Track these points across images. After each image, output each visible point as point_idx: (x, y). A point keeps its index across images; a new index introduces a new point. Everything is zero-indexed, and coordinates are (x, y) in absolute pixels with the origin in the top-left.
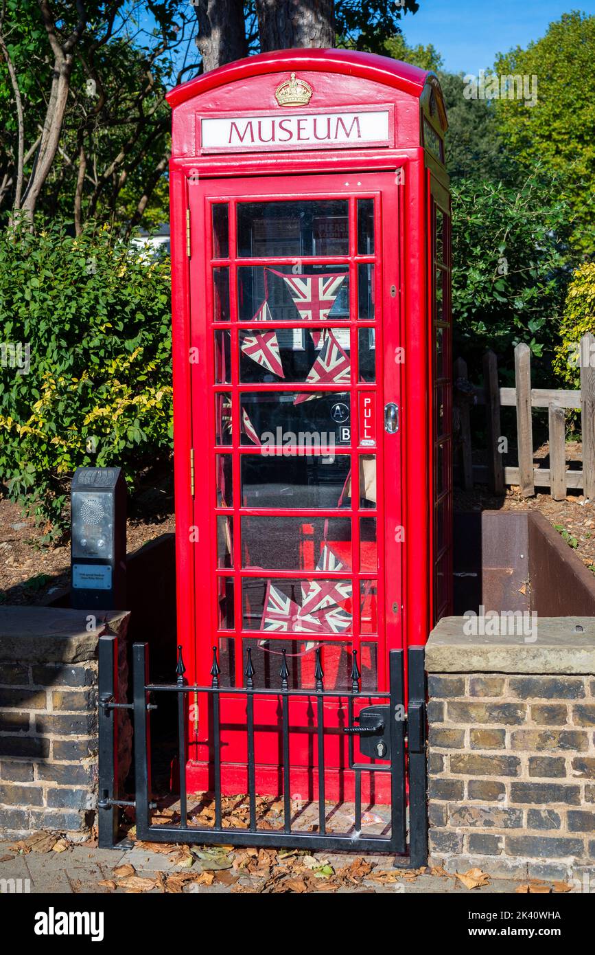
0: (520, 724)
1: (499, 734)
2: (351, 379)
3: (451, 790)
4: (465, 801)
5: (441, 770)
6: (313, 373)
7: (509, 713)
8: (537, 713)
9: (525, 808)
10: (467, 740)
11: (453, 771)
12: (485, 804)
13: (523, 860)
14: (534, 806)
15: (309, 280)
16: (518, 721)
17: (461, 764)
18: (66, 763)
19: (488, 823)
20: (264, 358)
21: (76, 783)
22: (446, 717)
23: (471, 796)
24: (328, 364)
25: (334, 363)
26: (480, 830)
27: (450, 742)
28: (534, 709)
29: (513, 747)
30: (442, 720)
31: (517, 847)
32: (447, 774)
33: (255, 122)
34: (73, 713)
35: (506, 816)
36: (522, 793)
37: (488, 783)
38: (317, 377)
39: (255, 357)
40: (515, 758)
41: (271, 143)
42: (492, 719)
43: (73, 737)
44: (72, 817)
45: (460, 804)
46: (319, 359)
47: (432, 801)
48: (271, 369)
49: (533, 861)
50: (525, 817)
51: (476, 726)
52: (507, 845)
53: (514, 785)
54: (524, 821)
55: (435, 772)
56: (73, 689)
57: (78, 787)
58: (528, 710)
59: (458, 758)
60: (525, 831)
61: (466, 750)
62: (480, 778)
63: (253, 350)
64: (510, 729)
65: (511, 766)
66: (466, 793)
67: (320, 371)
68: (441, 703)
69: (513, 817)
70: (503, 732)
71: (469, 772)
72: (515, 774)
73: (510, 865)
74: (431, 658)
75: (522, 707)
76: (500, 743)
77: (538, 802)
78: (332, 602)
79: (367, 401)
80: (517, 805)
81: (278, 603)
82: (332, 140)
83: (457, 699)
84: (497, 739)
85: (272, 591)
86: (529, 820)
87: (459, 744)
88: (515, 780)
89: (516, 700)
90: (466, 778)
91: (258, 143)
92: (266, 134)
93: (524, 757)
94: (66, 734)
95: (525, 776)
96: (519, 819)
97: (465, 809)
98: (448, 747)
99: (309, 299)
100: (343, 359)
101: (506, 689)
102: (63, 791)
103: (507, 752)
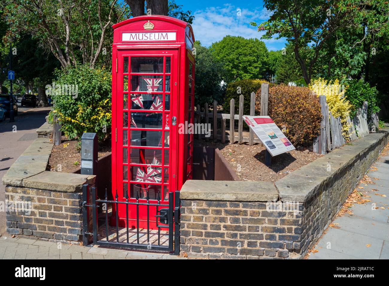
0: (208, 215)
1: (201, 218)
2: (163, 109)
3: (187, 234)
4: (191, 237)
5: (184, 227)
6: (152, 107)
7: (205, 212)
8: (213, 212)
9: (209, 239)
10: (192, 219)
11: (187, 228)
12: (197, 238)
13: (208, 253)
14: (211, 238)
15: (151, 80)
16: (207, 214)
17: (190, 226)
18: (73, 221)
19: (198, 243)
20: (138, 102)
21: (76, 227)
22: (186, 212)
23: (193, 235)
24: (156, 105)
25: (158, 104)
26: (195, 245)
27: (187, 219)
28: (212, 211)
29: (206, 221)
30: (185, 213)
31: (206, 250)
32: (186, 229)
33: (137, 34)
34: (75, 207)
35: (203, 241)
36: (208, 235)
37: (198, 231)
38: (153, 108)
39: (135, 102)
40: (206, 224)
41: (142, 40)
42: (199, 213)
43: (75, 214)
44: (75, 237)
45: (189, 237)
46: (154, 103)
47: (181, 236)
48: (140, 105)
49: (210, 254)
50: (208, 241)
51: (195, 215)
52: (203, 249)
53: (206, 232)
54: (208, 243)
55: (182, 228)
56: (75, 200)
57: (77, 228)
58: (211, 211)
59: (189, 224)
60: (209, 245)
61: (192, 222)
62: (196, 230)
63: (134, 100)
64: (205, 216)
65: (205, 227)
66: (191, 234)
67: (154, 106)
68: (185, 208)
69: (205, 241)
70: (203, 217)
71: (192, 228)
72: (206, 229)
73: (204, 255)
74: (181, 195)
75: (209, 210)
76: (202, 220)
77: (212, 237)
78: (156, 174)
79: (167, 116)
80: (206, 238)
81: (140, 173)
82: (160, 40)
83: (189, 207)
84: (201, 219)
85: (139, 170)
86: (209, 242)
87: (190, 220)
88: (206, 231)
89: (207, 208)
90: (191, 230)
91: (138, 40)
92: (141, 38)
93: (209, 224)
94: (73, 213)
95: (209, 230)
96: (207, 242)
97: (191, 239)
98: (186, 221)
99: (151, 85)
100: (161, 103)
101: (204, 204)
102: (73, 229)
103: (204, 223)
